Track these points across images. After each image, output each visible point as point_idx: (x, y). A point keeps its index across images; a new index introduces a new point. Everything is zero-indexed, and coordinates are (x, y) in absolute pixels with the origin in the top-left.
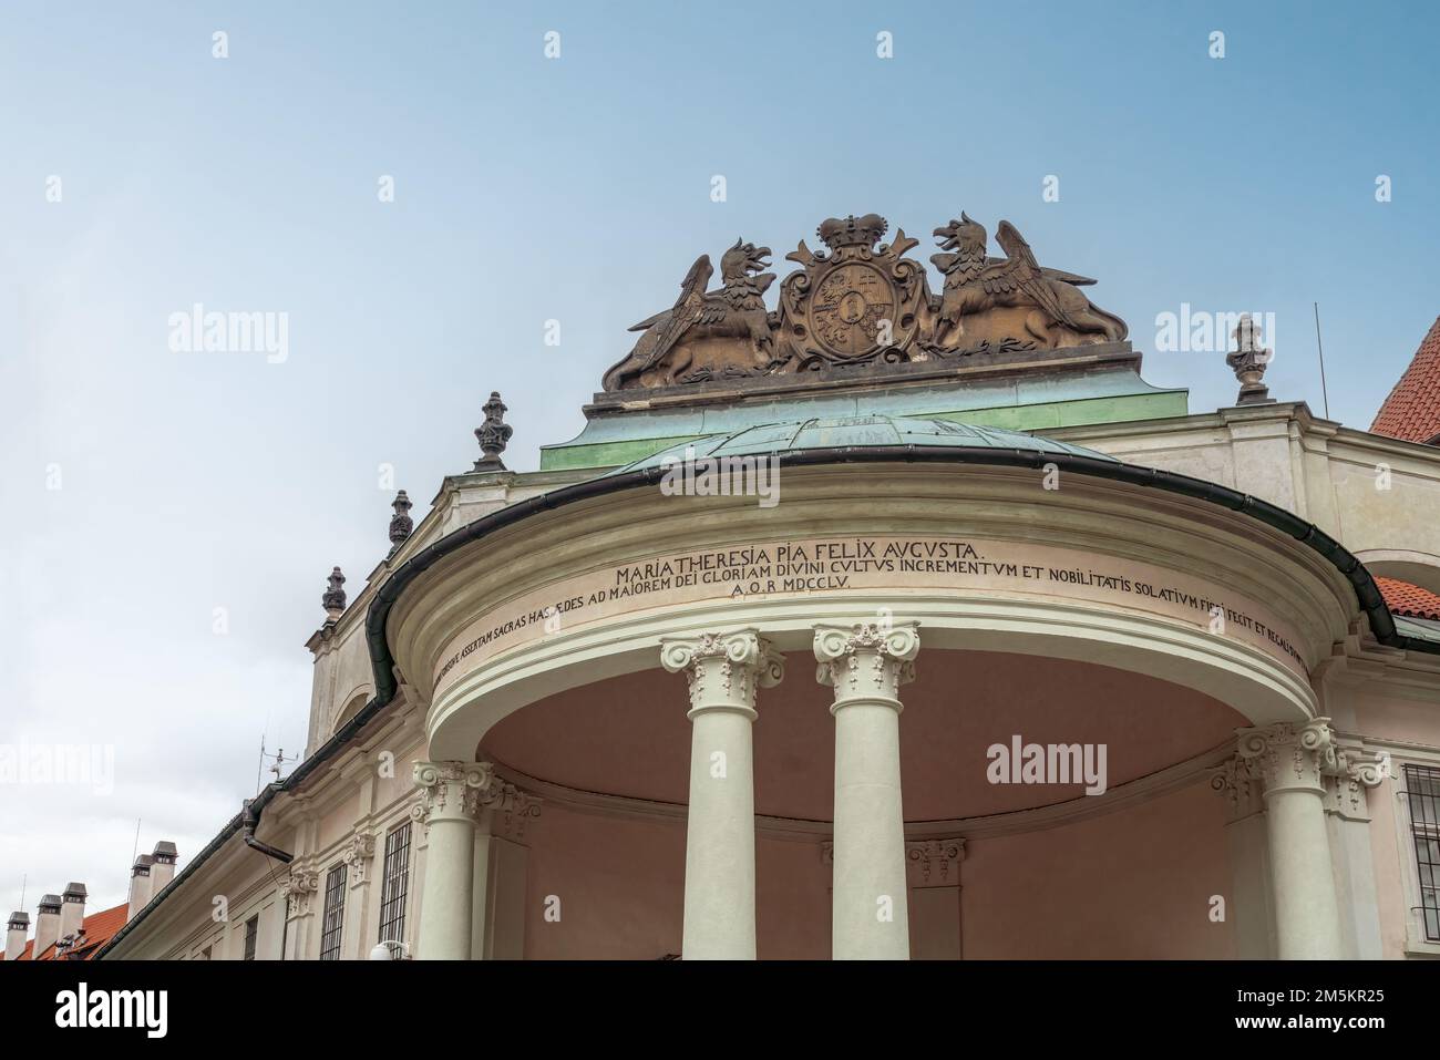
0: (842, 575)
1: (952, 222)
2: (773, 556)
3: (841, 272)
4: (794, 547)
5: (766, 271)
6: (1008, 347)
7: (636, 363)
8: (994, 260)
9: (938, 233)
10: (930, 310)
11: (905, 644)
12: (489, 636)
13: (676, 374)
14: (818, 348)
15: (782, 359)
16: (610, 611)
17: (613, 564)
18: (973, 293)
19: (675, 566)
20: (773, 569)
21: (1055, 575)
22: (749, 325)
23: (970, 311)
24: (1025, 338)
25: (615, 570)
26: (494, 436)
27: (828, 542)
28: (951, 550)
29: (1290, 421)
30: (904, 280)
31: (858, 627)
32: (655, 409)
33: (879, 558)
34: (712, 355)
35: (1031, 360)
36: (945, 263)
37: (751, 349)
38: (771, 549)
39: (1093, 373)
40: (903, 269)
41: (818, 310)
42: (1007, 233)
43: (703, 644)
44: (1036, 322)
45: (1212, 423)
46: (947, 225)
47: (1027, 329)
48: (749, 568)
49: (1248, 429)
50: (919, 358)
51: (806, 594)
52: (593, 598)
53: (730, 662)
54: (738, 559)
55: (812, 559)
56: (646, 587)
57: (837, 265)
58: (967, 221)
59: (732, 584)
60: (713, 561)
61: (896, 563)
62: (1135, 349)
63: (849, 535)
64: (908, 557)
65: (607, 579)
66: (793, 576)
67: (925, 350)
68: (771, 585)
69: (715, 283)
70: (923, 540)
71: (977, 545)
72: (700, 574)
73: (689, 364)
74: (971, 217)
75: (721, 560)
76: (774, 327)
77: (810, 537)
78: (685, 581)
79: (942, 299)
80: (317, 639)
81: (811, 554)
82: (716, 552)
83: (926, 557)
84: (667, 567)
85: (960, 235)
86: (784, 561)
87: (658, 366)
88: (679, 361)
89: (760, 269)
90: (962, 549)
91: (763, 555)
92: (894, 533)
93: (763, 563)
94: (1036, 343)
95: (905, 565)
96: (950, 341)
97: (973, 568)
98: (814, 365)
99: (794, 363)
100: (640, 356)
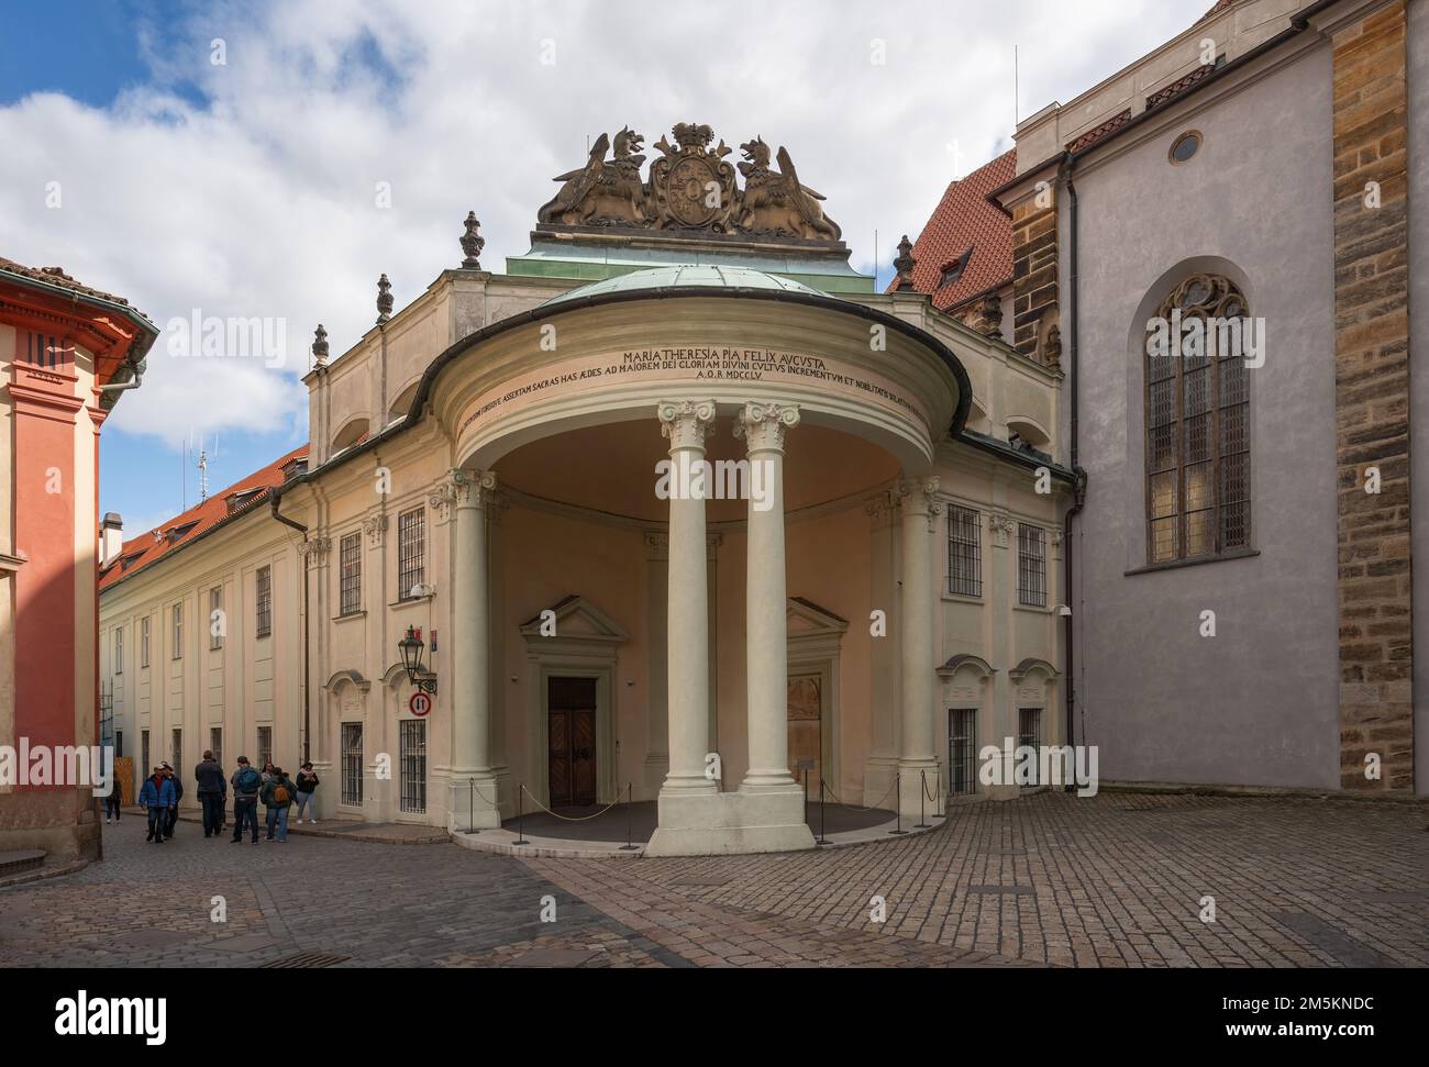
0: (758, 371)
1: (753, 141)
2: (720, 354)
3: (687, 163)
4: (732, 350)
5: (641, 153)
6: (779, 234)
7: (560, 206)
8: (773, 173)
9: (743, 146)
10: (737, 200)
11: (792, 418)
12: (529, 388)
13: (587, 217)
14: (672, 214)
15: (652, 219)
16: (620, 380)
17: (622, 349)
18: (762, 193)
19: (662, 355)
20: (721, 363)
21: (859, 384)
22: (632, 190)
23: (760, 205)
24: (788, 229)
25: (622, 353)
26: (472, 244)
27: (751, 350)
28: (813, 363)
29: (923, 304)
30: (723, 175)
31: (769, 405)
32: (577, 242)
33: (778, 364)
34: (608, 207)
35: (794, 244)
36: (746, 169)
37: (630, 206)
38: (720, 350)
39: (826, 259)
40: (724, 168)
41: (673, 187)
42: (783, 156)
43: (683, 407)
44: (795, 219)
45: (884, 300)
46: (748, 143)
47: (789, 223)
48: (707, 361)
49: (902, 307)
50: (732, 232)
51: (738, 381)
52: (608, 370)
53: (698, 419)
54: (701, 355)
55: (742, 360)
56: (643, 366)
57: (684, 156)
58: (760, 142)
59: (697, 370)
60: (686, 354)
61: (786, 367)
62: (847, 248)
63: (763, 347)
64: (792, 364)
65: (617, 358)
66: (731, 369)
67: (735, 227)
68: (720, 373)
69: (610, 156)
70: (800, 355)
71: (826, 362)
72: (678, 361)
73: (594, 212)
74: (763, 140)
75: (690, 354)
76: (646, 194)
77: (742, 345)
78: (669, 366)
79: (744, 194)
80: (312, 376)
81: (742, 356)
82: (688, 348)
83: (801, 366)
84: (657, 355)
85: (756, 149)
86: (727, 359)
87: (574, 210)
88: (589, 206)
89: (637, 151)
90: (818, 363)
91: (715, 354)
92: (786, 349)
93: (715, 358)
94: (795, 234)
95: (791, 370)
96: (748, 223)
97: (823, 375)
98: (672, 226)
99: (659, 222)
100: (564, 201)
